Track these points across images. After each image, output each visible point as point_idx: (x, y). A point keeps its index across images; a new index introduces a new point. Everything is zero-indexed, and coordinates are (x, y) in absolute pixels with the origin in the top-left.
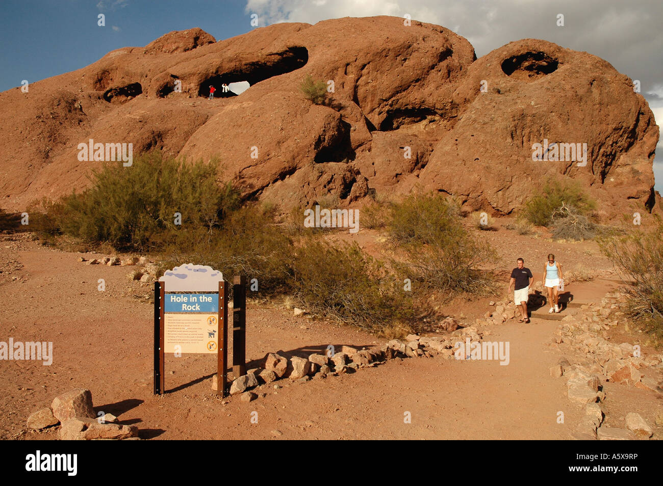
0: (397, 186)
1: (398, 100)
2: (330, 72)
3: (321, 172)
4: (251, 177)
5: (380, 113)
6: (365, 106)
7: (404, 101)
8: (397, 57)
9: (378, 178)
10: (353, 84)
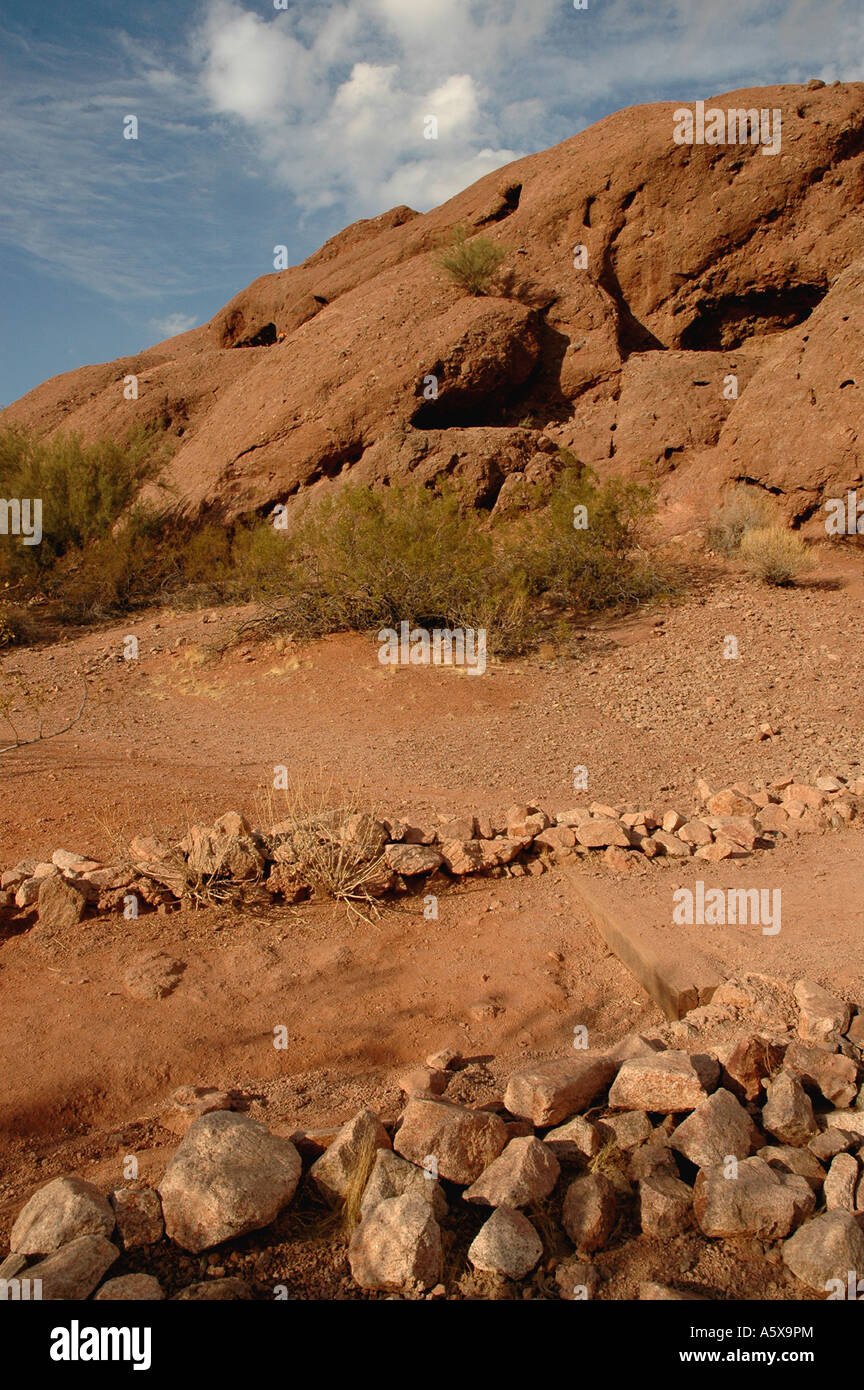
0: (668, 480)
1: (725, 273)
2: (548, 224)
3: (423, 451)
4: (254, 474)
5: (677, 311)
6: (638, 297)
7: (742, 274)
8: (714, 162)
9: (619, 462)
10: (601, 245)
